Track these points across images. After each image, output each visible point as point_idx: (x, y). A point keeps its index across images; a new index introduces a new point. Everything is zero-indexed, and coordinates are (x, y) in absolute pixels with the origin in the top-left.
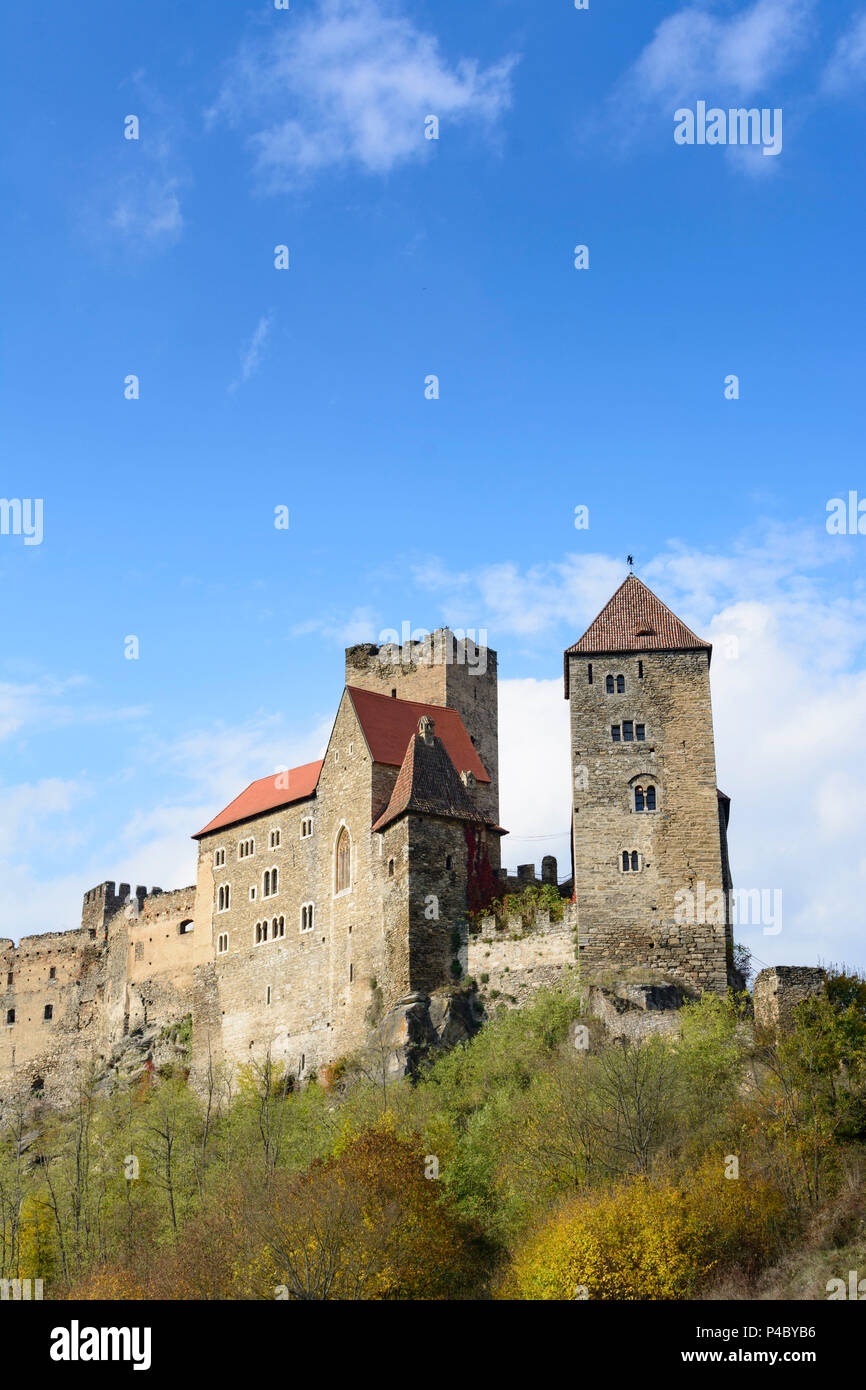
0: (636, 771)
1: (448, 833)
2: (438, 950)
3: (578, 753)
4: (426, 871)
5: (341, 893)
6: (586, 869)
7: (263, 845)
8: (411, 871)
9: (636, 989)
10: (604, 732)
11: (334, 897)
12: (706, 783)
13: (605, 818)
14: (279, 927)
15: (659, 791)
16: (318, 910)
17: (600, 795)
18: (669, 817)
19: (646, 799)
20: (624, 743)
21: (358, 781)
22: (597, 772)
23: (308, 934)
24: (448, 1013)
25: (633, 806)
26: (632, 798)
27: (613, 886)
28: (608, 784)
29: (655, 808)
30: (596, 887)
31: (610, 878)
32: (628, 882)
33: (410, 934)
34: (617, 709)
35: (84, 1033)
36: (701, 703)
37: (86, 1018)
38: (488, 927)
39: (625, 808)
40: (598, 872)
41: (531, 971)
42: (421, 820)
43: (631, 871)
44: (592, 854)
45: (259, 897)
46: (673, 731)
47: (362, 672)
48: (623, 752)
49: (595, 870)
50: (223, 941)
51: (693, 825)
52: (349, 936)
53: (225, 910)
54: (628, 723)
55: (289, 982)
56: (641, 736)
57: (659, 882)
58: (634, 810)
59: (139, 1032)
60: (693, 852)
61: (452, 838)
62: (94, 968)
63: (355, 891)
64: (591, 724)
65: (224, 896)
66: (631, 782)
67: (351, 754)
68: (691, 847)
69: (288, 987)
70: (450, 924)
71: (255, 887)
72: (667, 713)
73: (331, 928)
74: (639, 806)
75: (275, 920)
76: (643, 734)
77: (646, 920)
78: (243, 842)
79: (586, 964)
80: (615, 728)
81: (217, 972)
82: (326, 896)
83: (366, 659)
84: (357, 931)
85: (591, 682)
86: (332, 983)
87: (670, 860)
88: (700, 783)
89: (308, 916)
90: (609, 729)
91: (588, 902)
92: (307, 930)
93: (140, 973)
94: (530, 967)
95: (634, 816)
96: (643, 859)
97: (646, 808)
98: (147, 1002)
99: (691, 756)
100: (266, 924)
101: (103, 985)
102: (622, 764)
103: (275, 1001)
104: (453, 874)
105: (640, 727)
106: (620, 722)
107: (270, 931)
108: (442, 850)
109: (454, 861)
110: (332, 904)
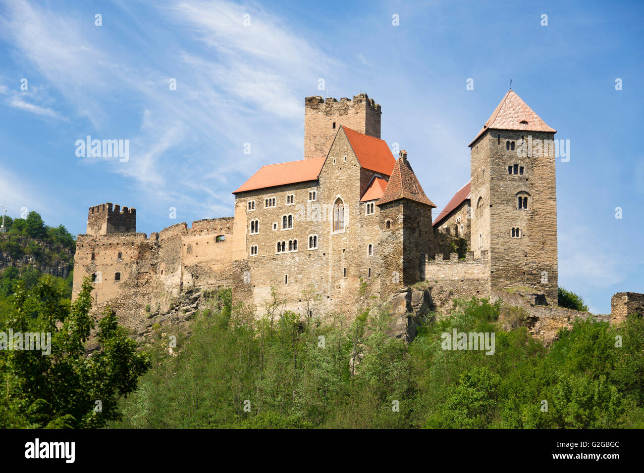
0: (519, 190)
1: (418, 210)
2: (414, 267)
3: (492, 179)
4: (410, 228)
5: (336, 232)
6: (495, 235)
7: (282, 202)
8: (404, 228)
9: (530, 295)
10: (505, 169)
11: (332, 233)
12: (552, 198)
13: (504, 211)
14: (292, 245)
15: (529, 200)
16: (321, 239)
17: (502, 199)
18: (534, 213)
19: (523, 203)
20: (514, 175)
21: (350, 176)
22: (501, 188)
23: (313, 250)
24: (423, 298)
25: (517, 206)
26: (517, 202)
27: (508, 244)
28: (506, 194)
29: (526, 208)
30: (500, 244)
31: (506, 240)
32: (514, 242)
33: (404, 258)
34: (511, 158)
35: (141, 290)
36: (551, 159)
37: (144, 281)
38: (439, 258)
39: (514, 207)
40: (501, 237)
41: (462, 281)
42: (408, 203)
43: (515, 237)
44: (498, 228)
45: (279, 229)
46: (537, 171)
47: (315, 111)
48: (513, 180)
49: (499, 236)
50: (254, 250)
51: (545, 217)
52: (343, 254)
53: (255, 233)
54: (516, 166)
55: (300, 274)
56: (522, 172)
57: (529, 244)
58: (518, 208)
59: (190, 292)
60: (545, 230)
61: (420, 213)
62: (148, 255)
63: (348, 232)
64: (499, 164)
65: (254, 226)
66: (517, 195)
67: (344, 161)
68: (544, 228)
69: (300, 276)
70: (419, 255)
71: (277, 223)
72: (535, 162)
73: (330, 249)
74: (520, 207)
75: (291, 242)
76: (523, 172)
77: (522, 261)
78: (268, 199)
79: (493, 280)
80: (510, 168)
81: (250, 265)
82: (326, 232)
83: (317, 105)
84: (349, 252)
85: (499, 144)
86: (330, 277)
87: (534, 234)
88: (549, 198)
89: (313, 241)
90: (507, 168)
91: (496, 250)
92: (313, 248)
93: (190, 261)
94: (462, 279)
95: (517, 211)
96: (522, 232)
97: (523, 208)
98: (196, 277)
99: (545, 185)
100: (284, 243)
101: (155, 264)
102: (512, 186)
103: (291, 283)
104: (420, 231)
105: (522, 168)
106: (513, 165)
107: (287, 246)
108: (416, 218)
109: (420, 224)
110: (330, 237)
